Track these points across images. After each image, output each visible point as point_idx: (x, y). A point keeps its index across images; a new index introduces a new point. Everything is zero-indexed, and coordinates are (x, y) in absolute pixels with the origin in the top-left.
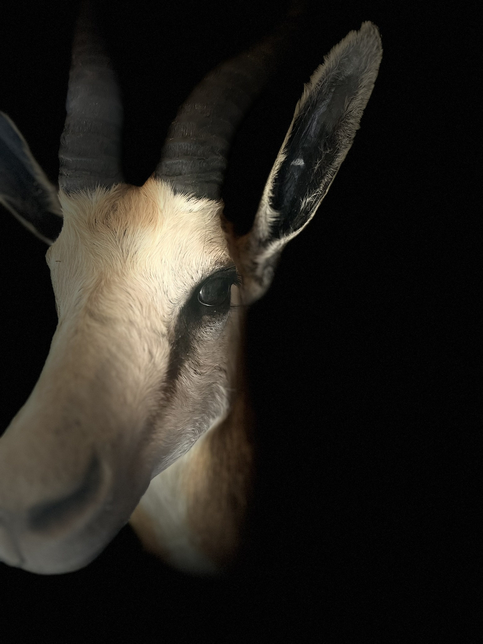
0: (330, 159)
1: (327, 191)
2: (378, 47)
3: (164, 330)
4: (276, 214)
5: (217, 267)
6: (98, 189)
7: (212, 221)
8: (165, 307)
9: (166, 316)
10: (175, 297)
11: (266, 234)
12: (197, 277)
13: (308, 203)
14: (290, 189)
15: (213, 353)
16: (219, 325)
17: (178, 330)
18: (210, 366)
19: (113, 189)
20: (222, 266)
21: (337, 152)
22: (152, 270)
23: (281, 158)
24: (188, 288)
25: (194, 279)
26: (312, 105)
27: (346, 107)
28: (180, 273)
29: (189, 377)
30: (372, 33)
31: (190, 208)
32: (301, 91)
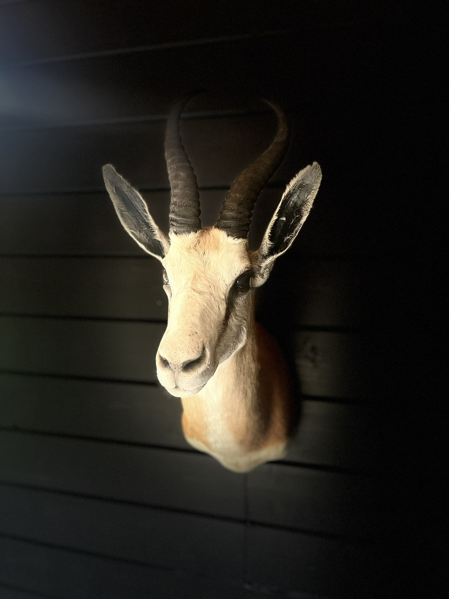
0: (299, 219)
1: (297, 234)
2: (320, 173)
3: (224, 297)
4: (271, 243)
5: (246, 270)
6: (192, 233)
7: (244, 248)
8: (224, 288)
9: (224, 291)
10: (228, 283)
11: (266, 252)
12: (238, 274)
13: (288, 239)
14: (279, 231)
15: (242, 310)
16: (245, 297)
17: (229, 298)
18: (240, 316)
19: (198, 233)
20: (248, 269)
21: (302, 217)
22: (217, 271)
23: (275, 217)
24: (234, 279)
25: (236, 275)
26: (290, 195)
27: (306, 197)
28: (230, 272)
29: (232, 320)
30: (317, 167)
31: (235, 242)
32: (285, 188)
